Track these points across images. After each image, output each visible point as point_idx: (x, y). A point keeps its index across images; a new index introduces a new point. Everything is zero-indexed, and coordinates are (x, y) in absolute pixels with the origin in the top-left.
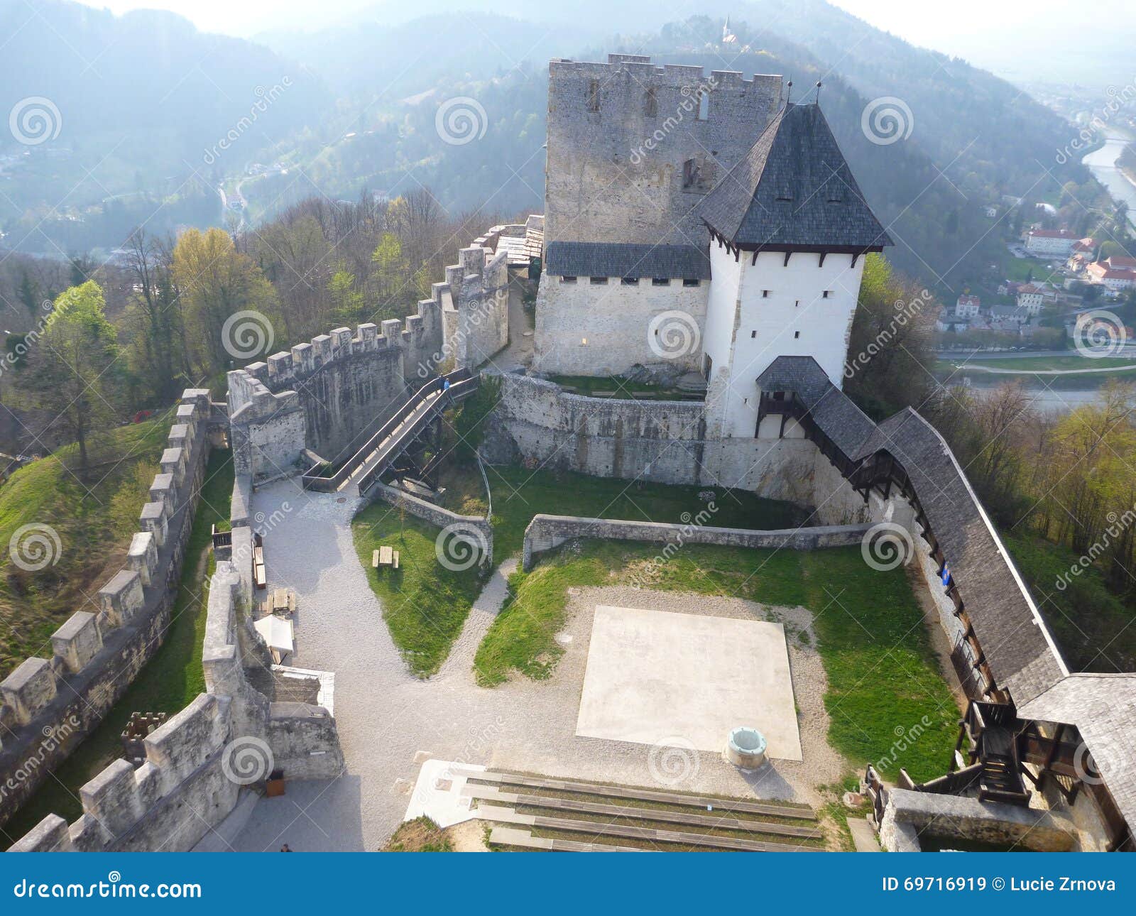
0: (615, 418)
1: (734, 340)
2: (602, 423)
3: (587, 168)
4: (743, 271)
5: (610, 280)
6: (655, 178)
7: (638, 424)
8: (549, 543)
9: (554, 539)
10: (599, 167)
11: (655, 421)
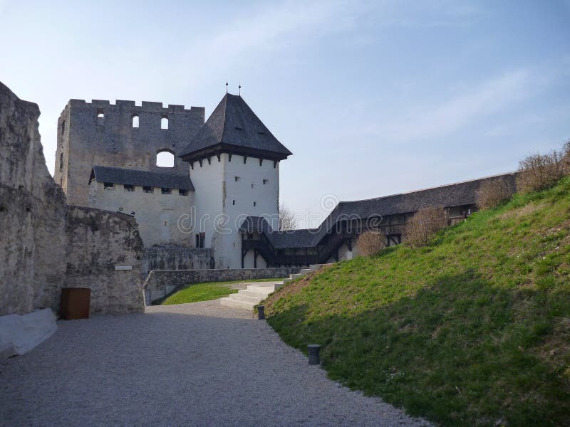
0: (159, 259)
1: (224, 205)
2: (150, 263)
3: (96, 157)
4: (225, 165)
5: (136, 188)
6: (140, 160)
7: (174, 263)
8: (163, 291)
9: (167, 287)
10: (104, 156)
11: (184, 260)
